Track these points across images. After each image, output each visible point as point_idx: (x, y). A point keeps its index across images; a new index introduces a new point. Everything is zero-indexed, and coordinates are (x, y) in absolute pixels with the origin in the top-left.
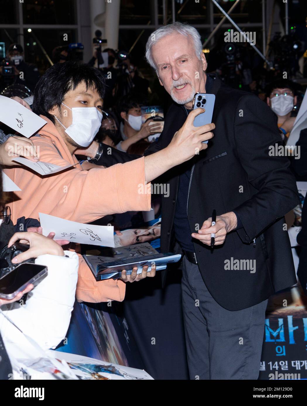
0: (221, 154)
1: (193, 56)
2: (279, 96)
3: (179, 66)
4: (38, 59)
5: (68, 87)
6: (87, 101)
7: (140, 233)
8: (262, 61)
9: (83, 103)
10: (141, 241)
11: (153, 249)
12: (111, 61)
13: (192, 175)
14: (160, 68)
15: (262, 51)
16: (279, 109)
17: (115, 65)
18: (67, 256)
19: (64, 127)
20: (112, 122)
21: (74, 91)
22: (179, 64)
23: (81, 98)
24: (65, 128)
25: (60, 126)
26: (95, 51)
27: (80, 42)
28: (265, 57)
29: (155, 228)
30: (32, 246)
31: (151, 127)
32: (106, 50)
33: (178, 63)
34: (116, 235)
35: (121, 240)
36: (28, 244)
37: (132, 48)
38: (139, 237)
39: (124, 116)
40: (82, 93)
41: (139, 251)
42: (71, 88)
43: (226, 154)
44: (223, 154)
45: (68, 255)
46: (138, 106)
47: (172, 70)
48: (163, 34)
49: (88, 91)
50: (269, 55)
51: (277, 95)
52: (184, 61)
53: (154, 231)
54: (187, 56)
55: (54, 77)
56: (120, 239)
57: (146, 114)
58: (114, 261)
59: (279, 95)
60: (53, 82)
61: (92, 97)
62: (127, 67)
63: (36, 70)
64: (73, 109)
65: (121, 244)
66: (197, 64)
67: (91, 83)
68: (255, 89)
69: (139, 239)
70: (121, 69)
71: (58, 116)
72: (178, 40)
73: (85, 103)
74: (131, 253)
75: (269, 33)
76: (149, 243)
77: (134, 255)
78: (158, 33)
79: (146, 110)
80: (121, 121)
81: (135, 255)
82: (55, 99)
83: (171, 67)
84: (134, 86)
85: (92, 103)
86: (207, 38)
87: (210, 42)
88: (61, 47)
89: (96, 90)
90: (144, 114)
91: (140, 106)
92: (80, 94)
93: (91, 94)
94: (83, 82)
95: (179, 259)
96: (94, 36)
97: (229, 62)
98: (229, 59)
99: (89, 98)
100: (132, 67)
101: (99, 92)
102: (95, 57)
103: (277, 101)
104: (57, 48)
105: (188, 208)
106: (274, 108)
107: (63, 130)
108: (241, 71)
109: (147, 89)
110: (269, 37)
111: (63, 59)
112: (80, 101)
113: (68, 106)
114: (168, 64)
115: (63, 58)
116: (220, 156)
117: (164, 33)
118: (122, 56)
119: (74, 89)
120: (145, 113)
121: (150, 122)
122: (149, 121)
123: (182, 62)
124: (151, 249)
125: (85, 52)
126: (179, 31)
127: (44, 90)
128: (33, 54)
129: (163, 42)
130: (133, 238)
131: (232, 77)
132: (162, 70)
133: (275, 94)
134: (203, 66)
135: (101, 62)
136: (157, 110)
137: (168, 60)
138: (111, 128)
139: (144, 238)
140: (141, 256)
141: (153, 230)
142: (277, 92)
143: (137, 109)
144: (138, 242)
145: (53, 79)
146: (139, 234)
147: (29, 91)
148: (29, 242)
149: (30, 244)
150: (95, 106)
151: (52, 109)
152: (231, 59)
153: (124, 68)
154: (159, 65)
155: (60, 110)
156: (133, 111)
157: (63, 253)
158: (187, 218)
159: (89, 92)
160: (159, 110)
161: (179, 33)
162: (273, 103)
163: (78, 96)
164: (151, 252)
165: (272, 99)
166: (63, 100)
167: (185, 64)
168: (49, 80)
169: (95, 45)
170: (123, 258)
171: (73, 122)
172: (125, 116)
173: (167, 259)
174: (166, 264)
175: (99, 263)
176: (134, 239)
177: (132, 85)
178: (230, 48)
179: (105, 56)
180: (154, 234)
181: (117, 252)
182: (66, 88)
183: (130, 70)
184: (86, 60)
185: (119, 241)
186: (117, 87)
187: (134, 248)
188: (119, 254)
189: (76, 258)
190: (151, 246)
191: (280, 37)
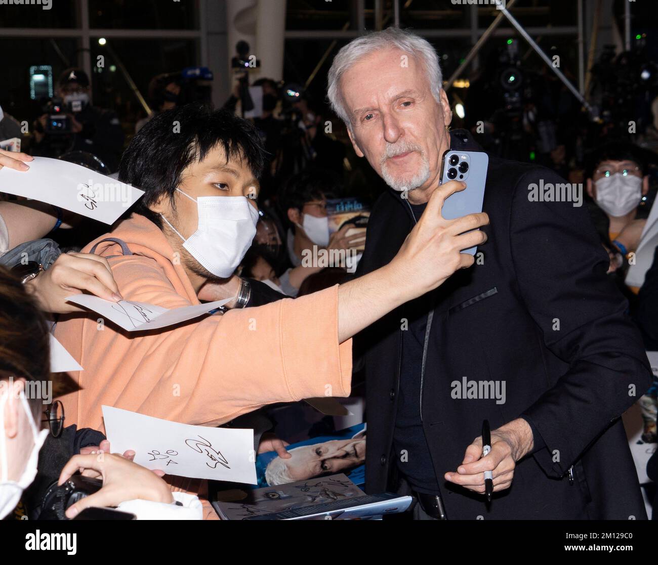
0: (485, 291)
1: (425, 95)
2: (611, 177)
3: (397, 113)
4: (119, 100)
5: (189, 156)
6: (229, 185)
7: (328, 453)
8: (578, 104)
9: (219, 187)
10: (330, 470)
11: (355, 486)
12: (268, 103)
13: (427, 337)
14: (359, 119)
15: (576, 85)
16: (613, 203)
17: (276, 113)
18: (179, 504)
19: (181, 236)
20: (271, 228)
21: (202, 164)
22: (398, 110)
23: (214, 177)
24: (183, 239)
25: (173, 235)
26: (235, 83)
27: (204, 64)
28: (584, 97)
29: (357, 444)
30: (107, 482)
31: (351, 240)
32: (260, 83)
33: (396, 108)
34: (278, 457)
35: (289, 468)
36: (100, 478)
37: (312, 77)
38: (327, 462)
39: (295, 216)
40: (218, 168)
41: (326, 491)
42: (195, 158)
43: (496, 291)
44: (490, 292)
45: (180, 501)
46: (323, 196)
47: (383, 122)
48: (365, 48)
49: (229, 163)
50: (592, 93)
51: (607, 175)
52: (407, 104)
53: (355, 449)
54: (414, 92)
55: (159, 135)
56: (287, 467)
57: (337, 214)
58: (274, 511)
59: (611, 174)
60: (157, 146)
61: (238, 176)
62: (301, 117)
63: (115, 121)
64: (198, 198)
65: (290, 477)
66: (434, 111)
67: (235, 148)
68: (563, 162)
69: (326, 465)
70: (288, 121)
71: (167, 215)
72: (395, 61)
73: (224, 188)
74: (308, 495)
75: (591, 48)
76: (345, 473)
77: (315, 499)
78: (355, 47)
79: (336, 207)
80: (289, 228)
81: (317, 500)
82: (163, 180)
83: (382, 116)
84: (315, 155)
85: (238, 187)
86: (465, 58)
87: (470, 65)
88: (166, 75)
89: (247, 161)
90: (333, 214)
91: (328, 197)
92: (214, 168)
93: (236, 170)
94: (218, 144)
95: (408, 506)
96: (233, 53)
97: (509, 107)
98: (509, 99)
99: (233, 177)
100: (310, 117)
101: (252, 165)
102: (236, 95)
103: (606, 188)
104: (160, 77)
105: (422, 404)
106: (602, 200)
107: (180, 243)
108: (534, 124)
109: (343, 162)
110: (591, 57)
111: (171, 100)
112: (213, 184)
113: (188, 193)
114: (375, 110)
115: (171, 97)
116: (483, 296)
117: (367, 47)
118: (292, 93)
119: (201, 159)
120: (335, 212)
121: (348, 229)
122: (347, 227)
123: (403, 105)
124: (349, 486)
125: (216, 85)
126: (397, 43)
127: (139, 164)
128: (109, 90)
129: (365, 64)
130: (314, 464)
131: (515, 137)
132: (362, 121)
133: (604, 173)
134: (445, 116)
135: (248, 105)
136: (359, 206)
137: (375, 101)
138: (268, 241)
139: (337, 464)
140: (330, 500)
141: (354, 446)
142: (607, 168)
143: (320, 202)
144: (325, 472)
145: (157, 139)
146: (325, 456)
147: (103, 165)
148: (101, 474)
149: (103, 478)
150: (244, 195)
151: (156, 202)
152: (514, 99)
153: (294, 118)
154: (357, 112)
155: (173, 202)
156: (314, 206)
157: (171, 497)
158: (421, 426)
159: (232, 165)
160: (363, 206)
161: (397, 48)
162: (601, 190)
163: (209, 172)
164: (351, 493)
165: (598, 183)
166: (180, 182)
167: (409, 110)
168: (148, 143)
169: (237, 72)
170: (293, 505)
171: (200, 227)
172: (298, 215)
173: (383, 507)
174: (382, 516)
175: (245, 515)
176: (316, 466)
177: (310, 154)
178: (512, 79)
179: (257, 94)
180: (356, 455)
181: (280, 493)
182: (185, 157)
183: (308, 124)
184: (218, 102)
185: (285, 470)
186: (281, 158)
187: (316, 486)
188: (284, 498)
189: (197, 508)
190: (349, 480)
191: (613, 55)
